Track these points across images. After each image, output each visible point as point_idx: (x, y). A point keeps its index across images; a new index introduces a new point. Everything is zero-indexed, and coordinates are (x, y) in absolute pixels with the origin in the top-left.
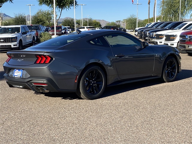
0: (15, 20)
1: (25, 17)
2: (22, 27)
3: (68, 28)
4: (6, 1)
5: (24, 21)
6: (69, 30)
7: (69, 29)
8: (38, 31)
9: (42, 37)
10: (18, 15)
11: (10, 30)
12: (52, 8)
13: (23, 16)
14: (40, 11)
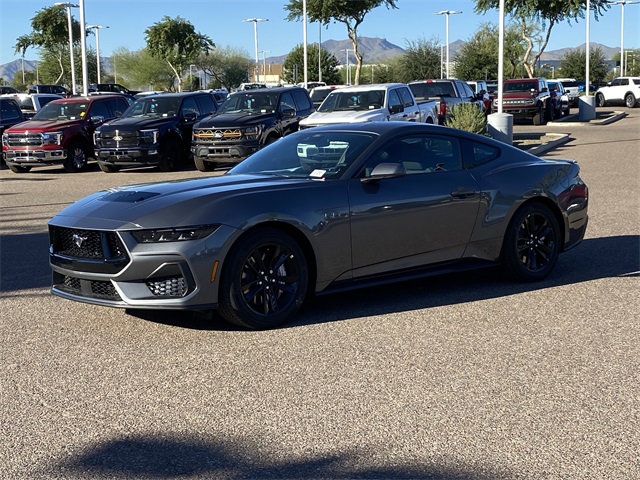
0: (408, 61)
1: (438, 50)
2: (392, 91)
3: (565, 84)
4: (374, 2)
5: (435, 64)
6: (568, 91)
7: (566, 89)
8: (446, 99)
9: (451, 121)
10: (417, 45)
11: (355, 99)
12: (521, 20)
13: (433, 46)
14: (487, 28)
